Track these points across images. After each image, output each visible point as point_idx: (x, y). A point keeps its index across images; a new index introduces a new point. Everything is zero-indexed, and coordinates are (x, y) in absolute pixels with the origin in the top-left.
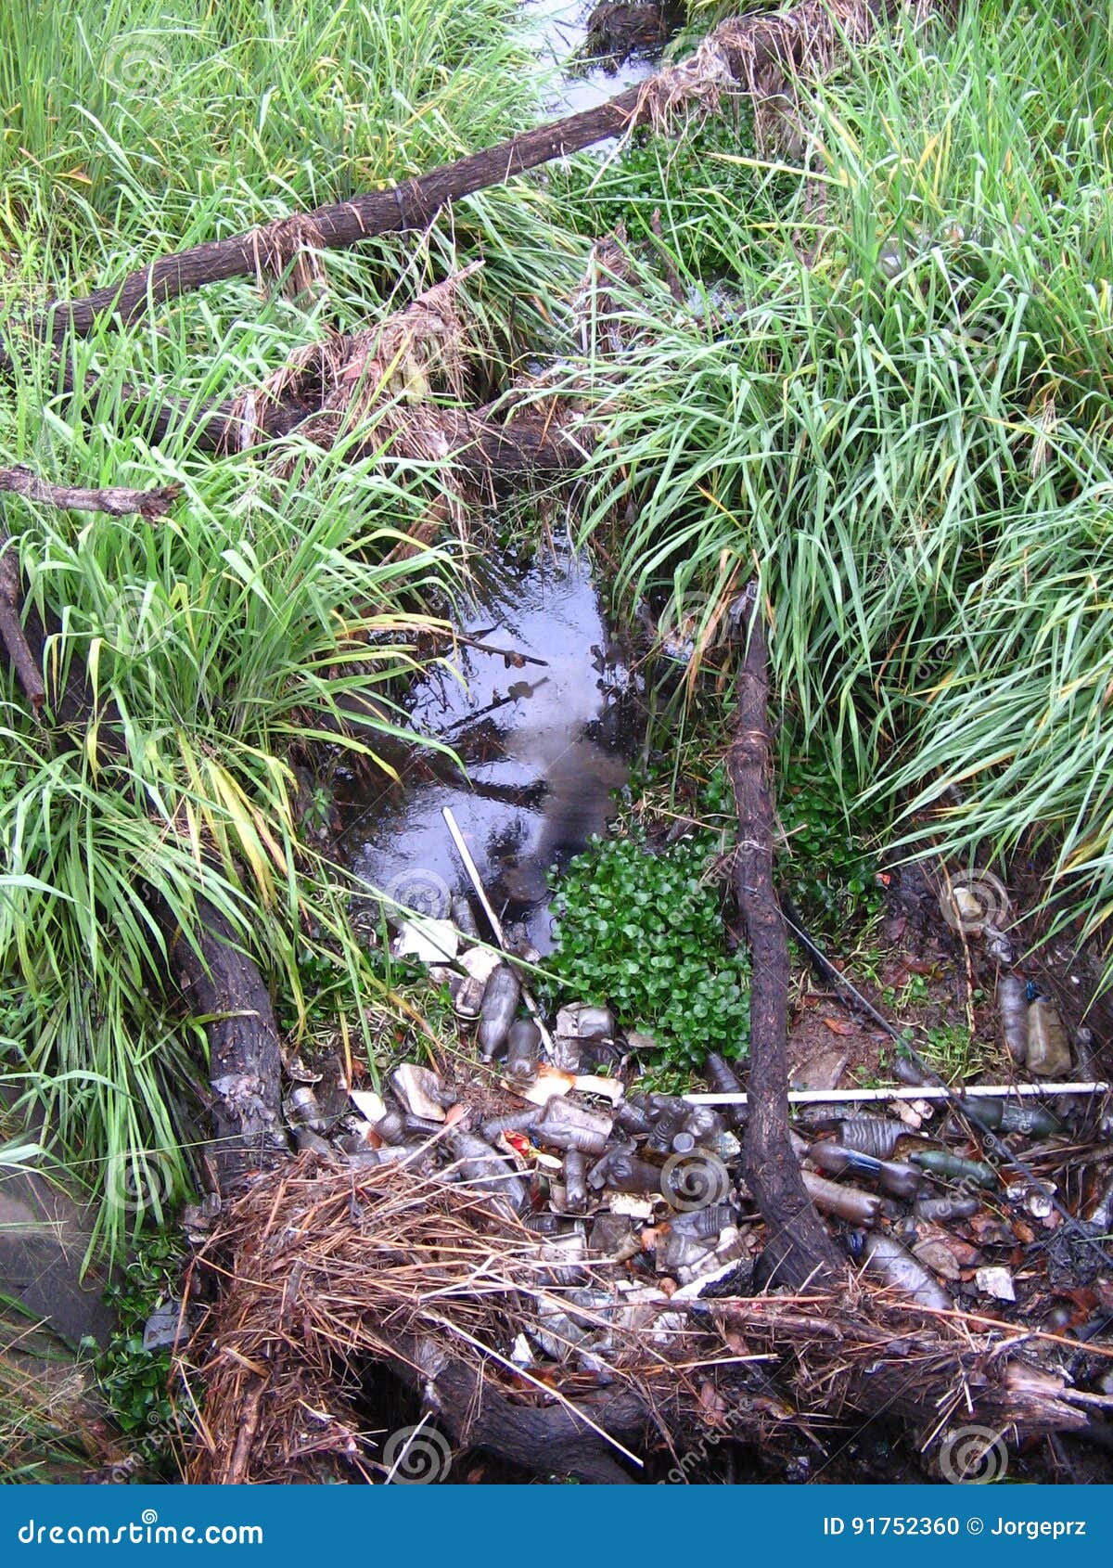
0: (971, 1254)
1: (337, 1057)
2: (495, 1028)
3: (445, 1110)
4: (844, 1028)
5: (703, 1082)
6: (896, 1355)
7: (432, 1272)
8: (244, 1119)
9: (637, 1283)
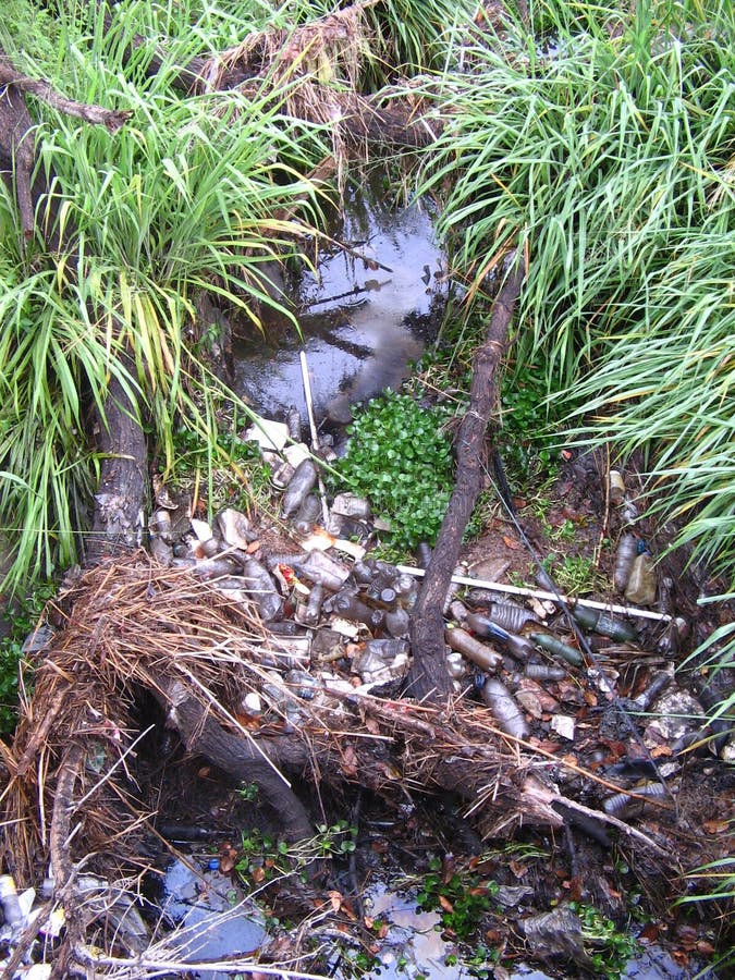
0: (552, 704)
1: (189, 497)
2: (294, 498)
3: (248, 544)
4: (514, 545)
5: (414, 560)
6: (465, 756)
7: (190, 640)
8: (109, 523)
9: (337, 676)
